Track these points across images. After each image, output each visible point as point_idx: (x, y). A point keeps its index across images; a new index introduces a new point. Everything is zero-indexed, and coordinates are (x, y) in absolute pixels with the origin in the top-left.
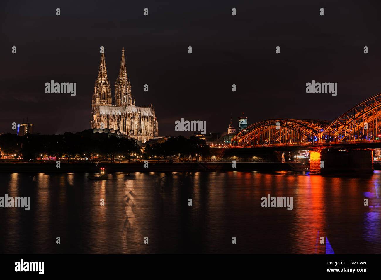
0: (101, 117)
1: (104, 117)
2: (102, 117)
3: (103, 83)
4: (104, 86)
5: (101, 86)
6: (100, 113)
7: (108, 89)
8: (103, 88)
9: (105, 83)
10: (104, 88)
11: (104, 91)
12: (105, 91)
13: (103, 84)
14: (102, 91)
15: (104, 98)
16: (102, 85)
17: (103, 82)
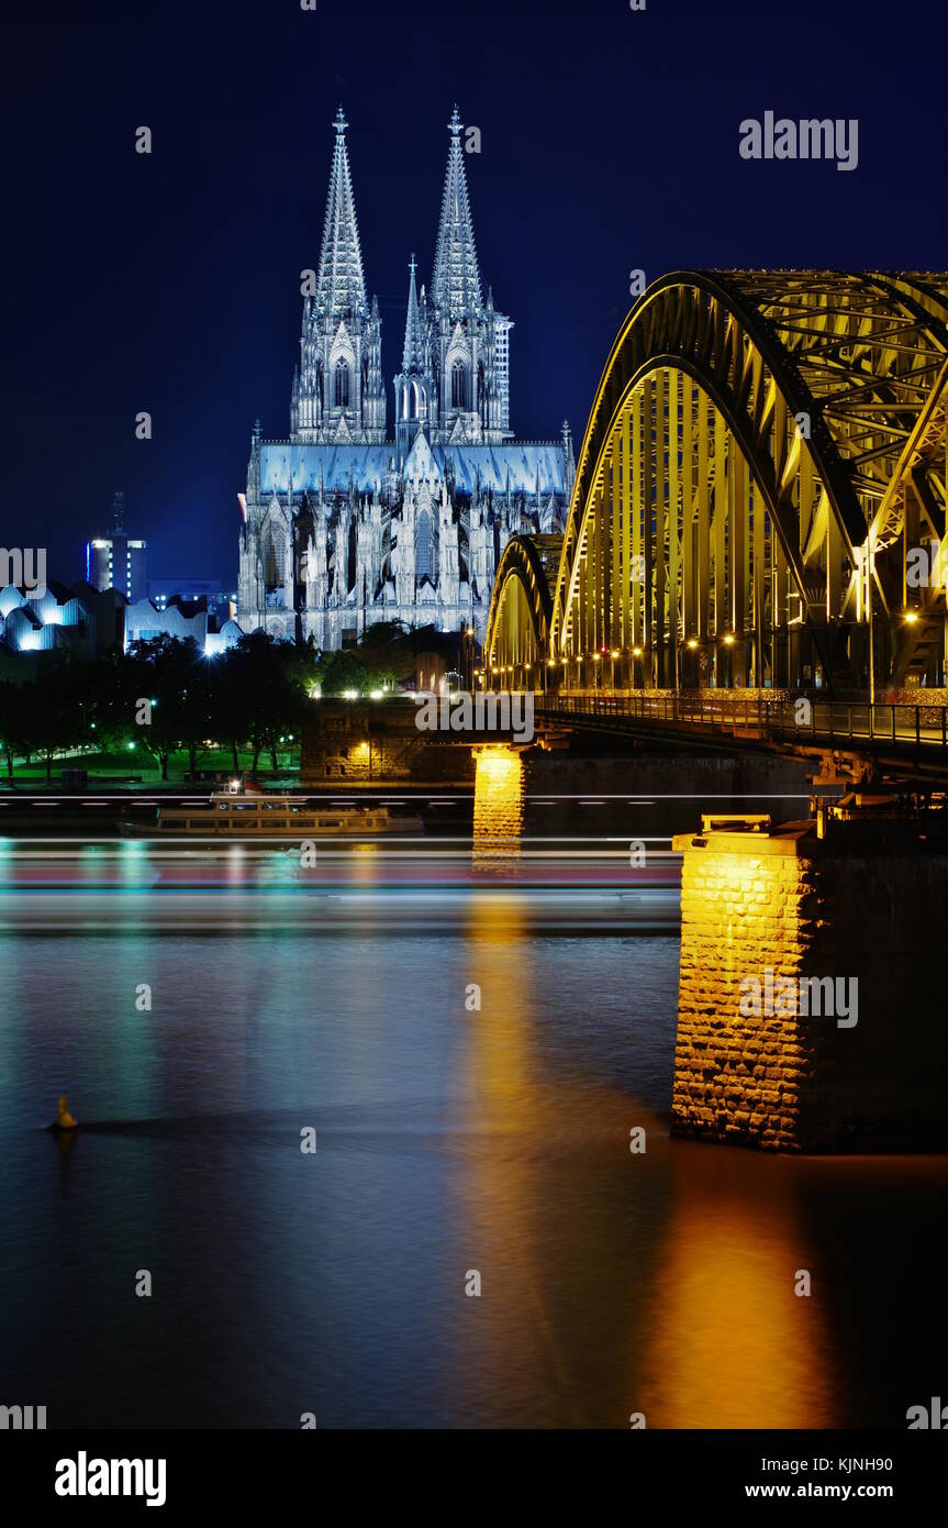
0: (266, 504)
1: (283, 504)
2: (275, 504)
3: (335, 316)
4: (342, 328)
5: (323, 333)
6: (267, 486)
7: (365, 348)
8: (336, 344)
9: (348, 315)
10: (342, 345)
11: (342, 360)
12: (352, 360)
13: (338, 318)
14: (333, 359)
15: (343, 400)
16: (330, 328)
17: (335, 309)
